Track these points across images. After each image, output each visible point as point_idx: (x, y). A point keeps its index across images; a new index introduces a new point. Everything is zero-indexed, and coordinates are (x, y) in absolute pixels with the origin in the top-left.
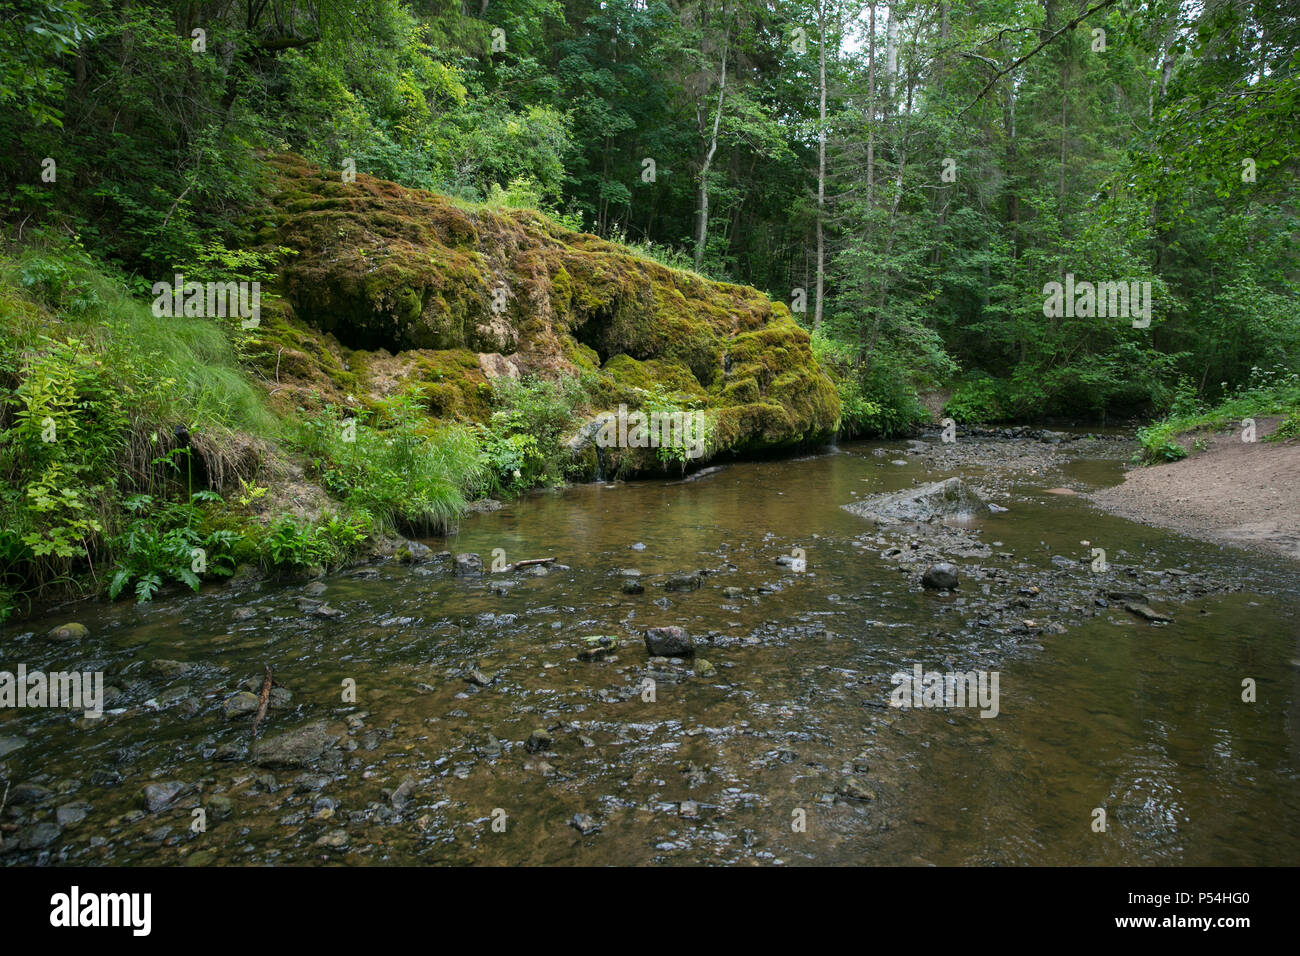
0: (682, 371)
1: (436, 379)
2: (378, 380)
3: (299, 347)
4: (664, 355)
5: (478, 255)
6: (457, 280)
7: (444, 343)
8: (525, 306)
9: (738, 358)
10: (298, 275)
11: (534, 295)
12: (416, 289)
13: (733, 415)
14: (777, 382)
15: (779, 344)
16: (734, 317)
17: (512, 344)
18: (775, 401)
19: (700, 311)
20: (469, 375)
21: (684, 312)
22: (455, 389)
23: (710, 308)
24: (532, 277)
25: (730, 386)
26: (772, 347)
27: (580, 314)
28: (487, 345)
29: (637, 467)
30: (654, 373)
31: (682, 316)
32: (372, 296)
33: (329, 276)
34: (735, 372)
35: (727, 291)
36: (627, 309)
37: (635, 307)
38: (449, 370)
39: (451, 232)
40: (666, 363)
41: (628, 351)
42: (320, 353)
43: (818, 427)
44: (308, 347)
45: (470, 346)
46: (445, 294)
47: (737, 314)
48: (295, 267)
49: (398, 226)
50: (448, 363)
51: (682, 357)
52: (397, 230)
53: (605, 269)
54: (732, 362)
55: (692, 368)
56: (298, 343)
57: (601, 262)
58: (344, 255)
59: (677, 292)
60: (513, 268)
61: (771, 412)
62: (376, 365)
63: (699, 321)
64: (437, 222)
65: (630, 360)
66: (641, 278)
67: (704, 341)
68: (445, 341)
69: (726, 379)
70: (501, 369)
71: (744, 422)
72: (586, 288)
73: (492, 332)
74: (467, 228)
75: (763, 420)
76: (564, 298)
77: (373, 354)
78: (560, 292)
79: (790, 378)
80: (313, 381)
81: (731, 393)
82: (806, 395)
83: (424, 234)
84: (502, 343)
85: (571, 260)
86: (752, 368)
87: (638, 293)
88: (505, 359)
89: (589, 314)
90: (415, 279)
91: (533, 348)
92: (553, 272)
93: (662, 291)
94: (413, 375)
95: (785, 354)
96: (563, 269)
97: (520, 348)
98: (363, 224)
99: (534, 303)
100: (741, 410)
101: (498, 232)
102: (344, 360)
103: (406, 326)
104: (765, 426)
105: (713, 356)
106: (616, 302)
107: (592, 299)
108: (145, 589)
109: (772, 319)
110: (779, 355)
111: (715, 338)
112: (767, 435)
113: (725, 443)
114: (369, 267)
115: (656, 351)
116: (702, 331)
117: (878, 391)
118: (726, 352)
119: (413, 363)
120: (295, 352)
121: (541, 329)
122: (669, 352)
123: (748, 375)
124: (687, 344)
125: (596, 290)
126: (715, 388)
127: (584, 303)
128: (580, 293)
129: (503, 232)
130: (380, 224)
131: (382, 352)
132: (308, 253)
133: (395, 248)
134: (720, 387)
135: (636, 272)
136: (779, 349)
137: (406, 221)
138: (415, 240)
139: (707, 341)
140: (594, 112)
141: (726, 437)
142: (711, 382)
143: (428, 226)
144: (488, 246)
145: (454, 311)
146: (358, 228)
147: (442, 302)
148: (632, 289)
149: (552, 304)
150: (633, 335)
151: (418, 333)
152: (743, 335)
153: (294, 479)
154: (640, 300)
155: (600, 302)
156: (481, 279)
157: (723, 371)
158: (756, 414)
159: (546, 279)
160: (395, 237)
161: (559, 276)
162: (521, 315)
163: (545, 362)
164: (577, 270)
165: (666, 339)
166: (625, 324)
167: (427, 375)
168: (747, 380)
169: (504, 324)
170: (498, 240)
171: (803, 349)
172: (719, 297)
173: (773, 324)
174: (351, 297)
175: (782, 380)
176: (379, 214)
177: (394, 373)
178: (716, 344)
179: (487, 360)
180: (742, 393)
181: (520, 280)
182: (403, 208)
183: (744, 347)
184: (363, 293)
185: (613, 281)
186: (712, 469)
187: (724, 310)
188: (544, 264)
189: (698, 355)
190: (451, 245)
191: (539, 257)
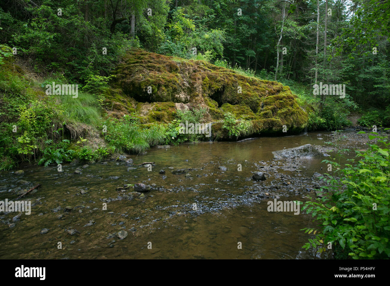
0: (247, 108)
1: (159, 111)
2: (143, 111)
3: (120, 102)
4: (241, 103)
5: (178, 74)
6: (169, 82)
7: (164, 100)
8: (192, 89)
9: (266, 104)
10: (124, 82)
11: (195, 86)
12: (155, 85)
13: (261, 122)
14: (279, 112)
15: (281, 99)
16: (267, 91)
17: (187, 100)
18: (278, 117)
19: (255, 89)
20: (170, 109)
21: (248, 90)
22: (165, 113)
23: (258, 88)
24: (196, 80)
25: (262, 113)
26: (278, 100)
27: (212, 91)
28: (178, 101)
29: (222, 137)
30: (237, 108)
31: (248, 91)
32: (142, 87)
33: (132, 82)
34: (264, 108)
35: (266, 83)
36: (228, 89)
37: (232, 89)
38: (164, 108)
39: (171, 68)
40: (241, 106)
41: (229, 102)
42: (127, 103)
43: (295, 126)
44: (124, 102)
45: (173, 101)
46: (165, 86)
47: (268, 90)
48: (124, 80)
49: (154, 67)
50: (165, 106)
51: (247, 104)
52: (154, 68)
53: (221, 77)
54: (264, 105)
55: (250, 107)
56: (120, 101)
57: (220, 75)
58: (137, 76)
59: (247, 84)
60: (190, 77)
61: (275, 121)
62: (144, 106)
63: (254, 92)
64: (167, 65)
65: (229, 105)
66: (234, 79)
67: (254, 99)
68: (165, 100)
69: (261, 111)
70: (182, 107)
71: (265, 124)
72: (214, 83)
73: (180, 97)
74: (176, 67)
75: (272, 123)
76: (206, 86)
77: (143, 103)
78: (205, 84)
79: (284, 110)
80: (122, 111)
81: (262, 115)
82: (290, 116)
83: (162, 69)
84: (183, 100)
85: (210, 75)
86: (270, 107)
87: (233, 84)
88: (184, 105)
89: (215, 91)
90: (154, 82)
91: (194, 101)
92: (203, 78)
93: (242, 83)
94: (153, 110)
95: (283, 103)
96: (207, 78)
97: (190, 101)
98: (144, 67)
99: (195, 88)
100: (264, 120)
101: (186, 67)
102: (135, 105)
103: (153, 95)
104: (273, 125)
105: (258, 103)
106: (224, 87)
107: (216, 86)
108: (47, 164)
109: (281, 91)
110: (280, 103)
111: (259, 98)
112: (274, 128)
113: (257, 131)
114: (142, 79)
115: (239, 102)
116: (254, 95)
117: (326, 115)
118: (262, 102)
119: (154, 106)
120: (118, 103)
121: (198, 96)
122: (243, 102)
123: (269, 109)
124: (249, 100)
125: (217, 84)
126: (258, 113)
127: (213, 87)
128: (212, 85)
129: (188, 67)
130: (149, 67)
131: (147, 103)
132: (128, 76)
133: (151, 74)
134: (259, 113)
135: (233, 78)
136: (281, 101)
137: (157, 65)
138: (159, 71)
139: (256, 99)
140: (243, 29)
141: (257, 129)
142: (257, 111)
143: (164, 67)
144: (182, 72)
145: (168, 91)
146: (142, 68)
147: (164, 88)
148: (230, 82)
149: (202, 88)
150: (230, 97)
151: (156, 97)
152: (269, 97)
153: (97, 137)
154: (233, 86)
155: (218, 87)
156: (178, 82)
157: (261, 108)
158: (269, 122)
159: (201, 81)
160: (153, 70)
161: (205, 80)
162: (191, 92)
163: (198, 106)
164: (211, 78)
165: (242, 98)
166: (228, 94)
167: (157, 109)
168: (268, 111)
169: (184, 94)
170: (186, 70)
171: (290, 101)
172: (263, 85)
173: (281, 93)
174: (137, 88)
175: (281, 111)
176: (149, 64)
177: (148, 109)
178: (259, 100)
179: (178, 105)
180: (266, 115)
181: (192, 81)
182: (158, 62)
183: (268, 100)
184: (140, 86)
185: (223, 81)
186: (250, 139)
187: (263, 89)
188: (201, 76)
189: (252, 103)
190: (170, 72)
191: (199, 74)
